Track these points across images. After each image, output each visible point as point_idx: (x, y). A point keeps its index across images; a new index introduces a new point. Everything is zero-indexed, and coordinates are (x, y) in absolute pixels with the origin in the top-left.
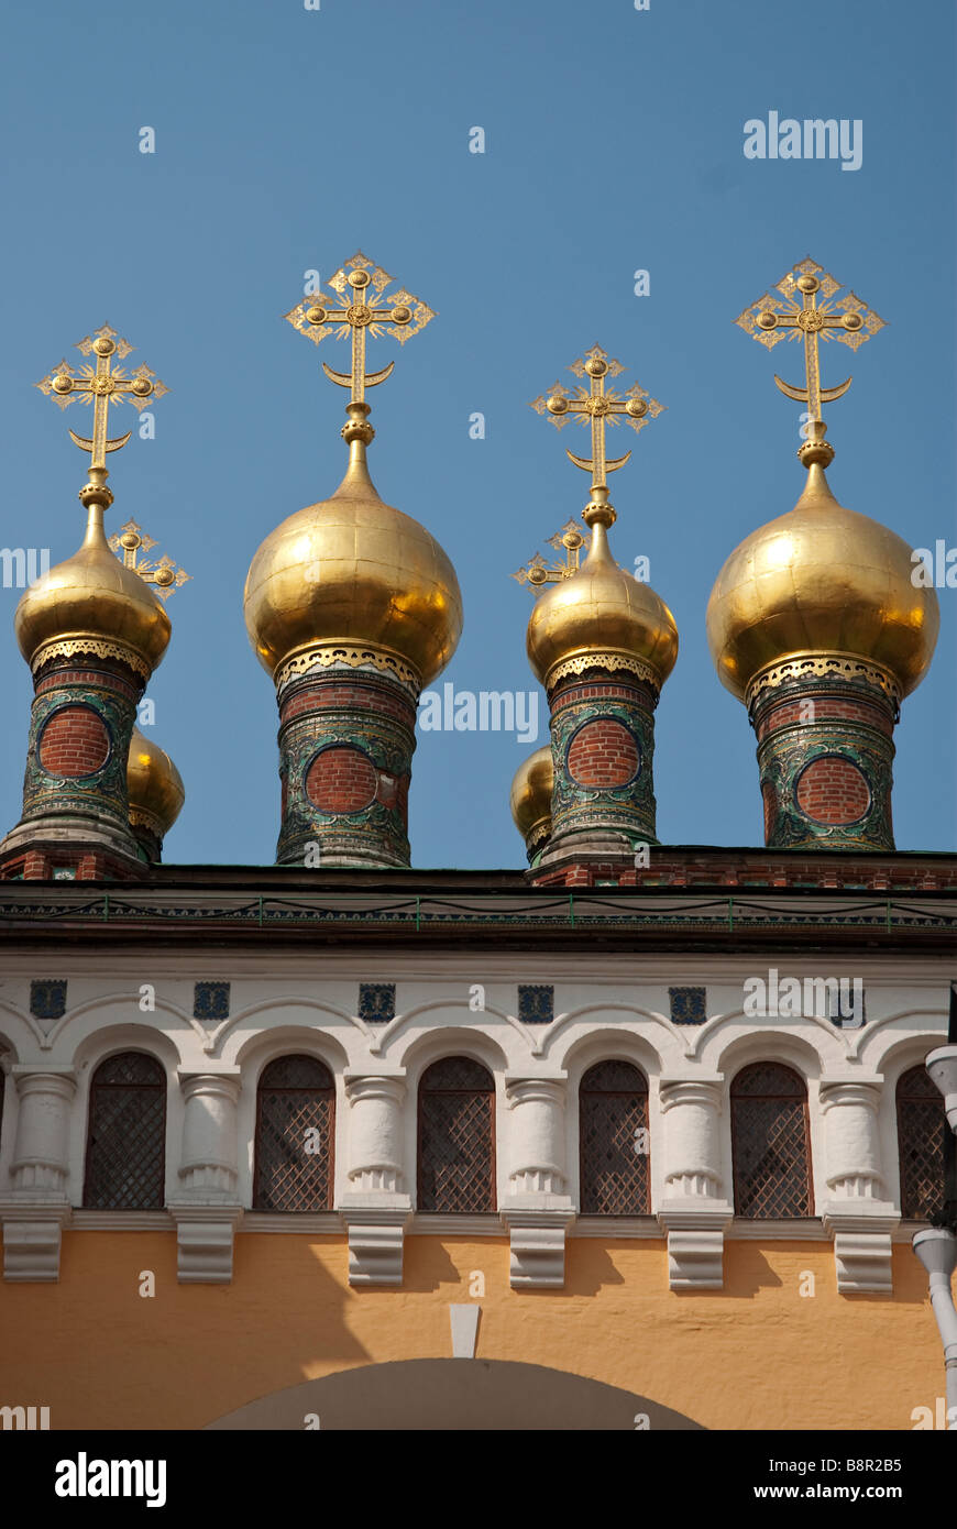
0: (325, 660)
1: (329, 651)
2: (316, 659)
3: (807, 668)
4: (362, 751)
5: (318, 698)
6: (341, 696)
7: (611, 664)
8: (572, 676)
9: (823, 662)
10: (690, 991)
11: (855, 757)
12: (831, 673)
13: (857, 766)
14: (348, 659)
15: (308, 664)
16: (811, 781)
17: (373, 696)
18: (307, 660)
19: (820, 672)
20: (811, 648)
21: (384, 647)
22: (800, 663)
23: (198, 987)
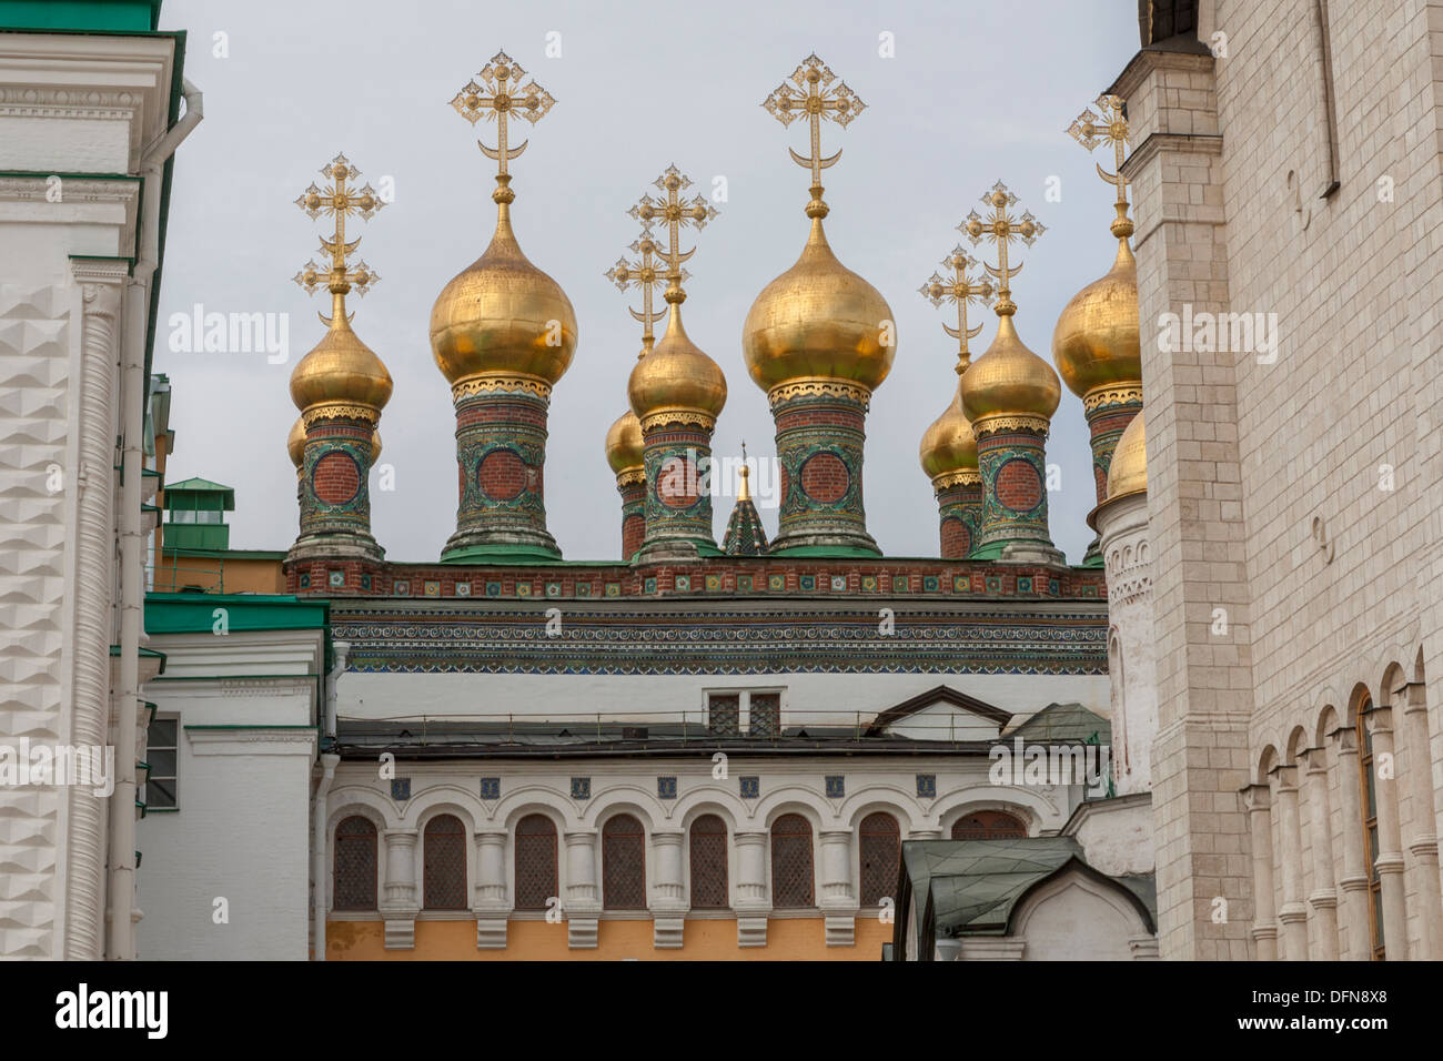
0: (490, 388)
1: (493, 381)
2: (483, 386)
3: (810, 390)
4: (516, 453)
5: (485, 414)
6: (501, 414)
7: (685, 420)
8: (658, 426)
9: (821, 385)
10: (750, 779)
11: (840, 452)
12: (825, 393)
13: (841, 458)
14: (505, 387)
15: (478, 388)
16: (811, 471)
17: (522, 412)
18: (477, 385)
19: (818, 393)
20: (813, 375)
21: (528, 376)
22: (804, 386)
23: (482, 780)
